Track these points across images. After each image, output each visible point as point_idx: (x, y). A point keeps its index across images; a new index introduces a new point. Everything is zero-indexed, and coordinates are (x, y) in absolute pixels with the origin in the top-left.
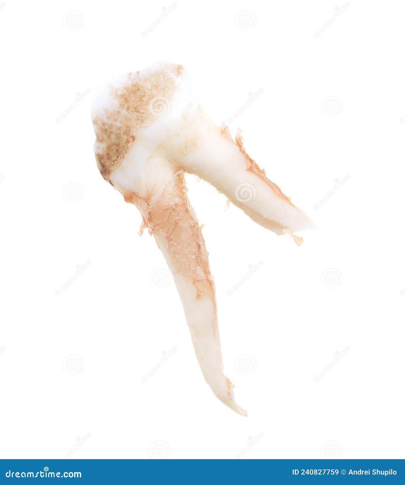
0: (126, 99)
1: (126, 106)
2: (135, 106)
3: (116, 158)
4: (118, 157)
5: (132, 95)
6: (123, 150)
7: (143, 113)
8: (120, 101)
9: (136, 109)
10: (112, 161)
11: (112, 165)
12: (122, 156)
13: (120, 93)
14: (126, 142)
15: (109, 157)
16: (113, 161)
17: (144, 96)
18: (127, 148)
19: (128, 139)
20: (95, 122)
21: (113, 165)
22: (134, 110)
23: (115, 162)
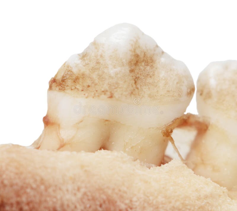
0: (137, 62)
1: (133, 68)
2: (138, 76)
3: (81, 89)
4: (82, 90)
5: (143, 64)
6: (93, 93)
7: (138, 88)
8: (132, 58)
9: (136, 79)
10: (74, 86)
11: (71, 88)
12: (87, 95)
13: (138, 52)
14: (103, 91)
15: (76, 80)
16: (76, 88)
17: (151, 77)
18: (98, 96)
19: (107, 91)
20: (94, 44)
21: (72, 90)
22: (134, 77)
23: (76, 90)
